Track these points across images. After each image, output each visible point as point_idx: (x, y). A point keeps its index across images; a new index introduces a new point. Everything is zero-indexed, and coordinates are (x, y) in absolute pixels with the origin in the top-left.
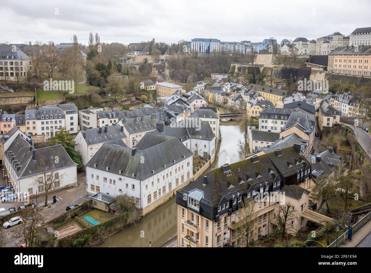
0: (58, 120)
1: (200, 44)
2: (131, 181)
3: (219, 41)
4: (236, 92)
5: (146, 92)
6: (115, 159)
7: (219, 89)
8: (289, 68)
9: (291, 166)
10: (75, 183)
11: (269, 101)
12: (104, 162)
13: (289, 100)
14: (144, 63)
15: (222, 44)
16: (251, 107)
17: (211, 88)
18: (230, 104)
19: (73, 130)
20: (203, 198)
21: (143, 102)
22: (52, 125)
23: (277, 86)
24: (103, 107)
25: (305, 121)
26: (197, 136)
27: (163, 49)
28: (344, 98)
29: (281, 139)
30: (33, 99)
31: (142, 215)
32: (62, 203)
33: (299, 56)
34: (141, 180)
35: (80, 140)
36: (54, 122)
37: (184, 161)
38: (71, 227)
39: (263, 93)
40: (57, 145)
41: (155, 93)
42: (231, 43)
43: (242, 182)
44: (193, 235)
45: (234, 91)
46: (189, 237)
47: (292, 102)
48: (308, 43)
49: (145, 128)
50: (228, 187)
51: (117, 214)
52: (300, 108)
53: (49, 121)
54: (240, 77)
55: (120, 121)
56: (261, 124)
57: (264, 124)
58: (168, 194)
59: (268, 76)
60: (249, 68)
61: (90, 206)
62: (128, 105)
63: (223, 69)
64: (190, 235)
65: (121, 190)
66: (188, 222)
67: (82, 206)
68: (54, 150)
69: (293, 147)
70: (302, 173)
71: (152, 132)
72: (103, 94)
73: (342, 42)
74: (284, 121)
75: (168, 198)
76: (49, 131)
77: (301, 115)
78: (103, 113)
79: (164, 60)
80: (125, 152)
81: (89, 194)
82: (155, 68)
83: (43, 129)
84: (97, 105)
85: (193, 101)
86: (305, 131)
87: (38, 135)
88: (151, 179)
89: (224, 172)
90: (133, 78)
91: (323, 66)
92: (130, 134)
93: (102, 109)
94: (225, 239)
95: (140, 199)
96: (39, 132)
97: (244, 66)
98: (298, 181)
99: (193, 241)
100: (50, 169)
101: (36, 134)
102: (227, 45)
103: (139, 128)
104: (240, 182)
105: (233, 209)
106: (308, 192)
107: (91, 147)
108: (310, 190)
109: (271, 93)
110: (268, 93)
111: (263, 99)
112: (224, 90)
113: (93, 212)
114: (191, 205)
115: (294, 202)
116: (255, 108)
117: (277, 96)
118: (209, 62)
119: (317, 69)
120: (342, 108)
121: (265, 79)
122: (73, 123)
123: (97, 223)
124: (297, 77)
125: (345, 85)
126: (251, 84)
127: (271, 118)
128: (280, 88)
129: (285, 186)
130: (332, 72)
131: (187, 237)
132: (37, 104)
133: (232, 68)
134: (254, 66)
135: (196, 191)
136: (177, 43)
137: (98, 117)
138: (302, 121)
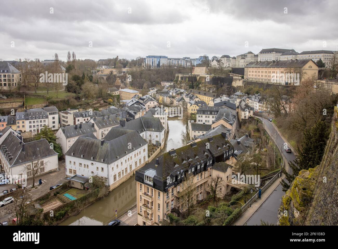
0: (43, 120)
1: (153, 60)
2: (100, 165)
3: (167, 57)
4: (179, 95)
5: (112, 96)
6: (88, 149)
7: (167, 93)
8: (217, 77)
9: (219, 148)
10: (57, 169)
11: (204, 102)
12: (79, 152)
13: (218, 100)
14: (110, 74)
15: (169, 60)
16: (191, 106)
17: (161, 92)
18: (175, 104)
19: (55, 127)
20: (156, 175)
21: (110, 104)
22: (37, 124)
23: (209, 90)
24: (78, 109)
25: (229, 115)
26: (151, 129)
27: (125, 63)
28: (255, 98)
29: (212, 129)
30: (22, 103)
31: (110, 190)
32: (46, 184)
33: (224, 68)
34: (108, 164)
35: (60, 134)
36: (39, 122)
37: (141, 148)
38: (54, 203)
39: (199, 95)
40: (42, 139)
41: (119, 97)
42: (175, 59)
43: (185, 162)
44: (148, 204)
45: (178, 95)
46: (145, 205)
47: (220, 101)
48: (231, 59)
49: (111, 124)
50: (174, 166)
51: (90, 191)
52: (225, 106)
53: (36, 120)
54: (182, 84)
55: (92, 119)
56: (198, 119)
57: (200, 119)
58: (129, 174)
59: (203, 83)
60: (189, 77)
61: (69, 186)
62: (97, 106)
63: (170, 78)
64: (146, 204)
65: (93, 172)
66: (145, 194)
67: (63, 185)
68: (40, 143)
69: (221, 134)
70: (227, 153)
71: (116, 127)
72: (78, 98)
73: (254, 58)
74: (214, 116)
75: (129, 176)
76: (36, 129)
77: (226, 111)
78: (79, 114)
79: (125, 72)
80: (95, 142)
81: (68, 176)
82: (119, 78)
83: (30, 127)
84: (74, 107)
85: (148, 102)
86: (229, 123)
87: (26, 132)
88: (116, 163)
89: (171, 155)
90: (102, 86)
91: (241, 75)
92: (99, 129)
93: (77, 111)
94: (172, 205)
95: (108, 178)
96: (27, 129)
97: (185, 76)
98: (225, 159)
99: (148, 208)
100: (37, 158)
101: (25, 131)
102: (173, 61)
103: (106, 124)
104: (183, 162)
105: (177, 182)
106: (232, 167)
107: (69, 140)
108: (233, 165)
109: (205, 96)
110: (203, 95)
111: (200, 100)
112: (171, 94)
113: (71, 190)
114: (146, 181)
115: (221, 174)
116: (193, 107)
117: (209, 97)
118: (160, 73)
119: (237, 78)
120: (255, 105)
121: (201, 85)
122: (55, 121)
123: (74, 199)
124: (224, 84)
125: (256, 89)
126: (191, 89)
127: (205, 114)
128: (212, 91)
129: (216, 163)
130: (247, 80)
131: (144, 205)
132: (26, 108)
133: (176, 78)
134: (193, 76)
135: (150, 170)
136: (135, 59)
137: (75, 117)
138: (227, 115)
